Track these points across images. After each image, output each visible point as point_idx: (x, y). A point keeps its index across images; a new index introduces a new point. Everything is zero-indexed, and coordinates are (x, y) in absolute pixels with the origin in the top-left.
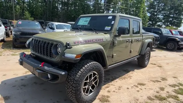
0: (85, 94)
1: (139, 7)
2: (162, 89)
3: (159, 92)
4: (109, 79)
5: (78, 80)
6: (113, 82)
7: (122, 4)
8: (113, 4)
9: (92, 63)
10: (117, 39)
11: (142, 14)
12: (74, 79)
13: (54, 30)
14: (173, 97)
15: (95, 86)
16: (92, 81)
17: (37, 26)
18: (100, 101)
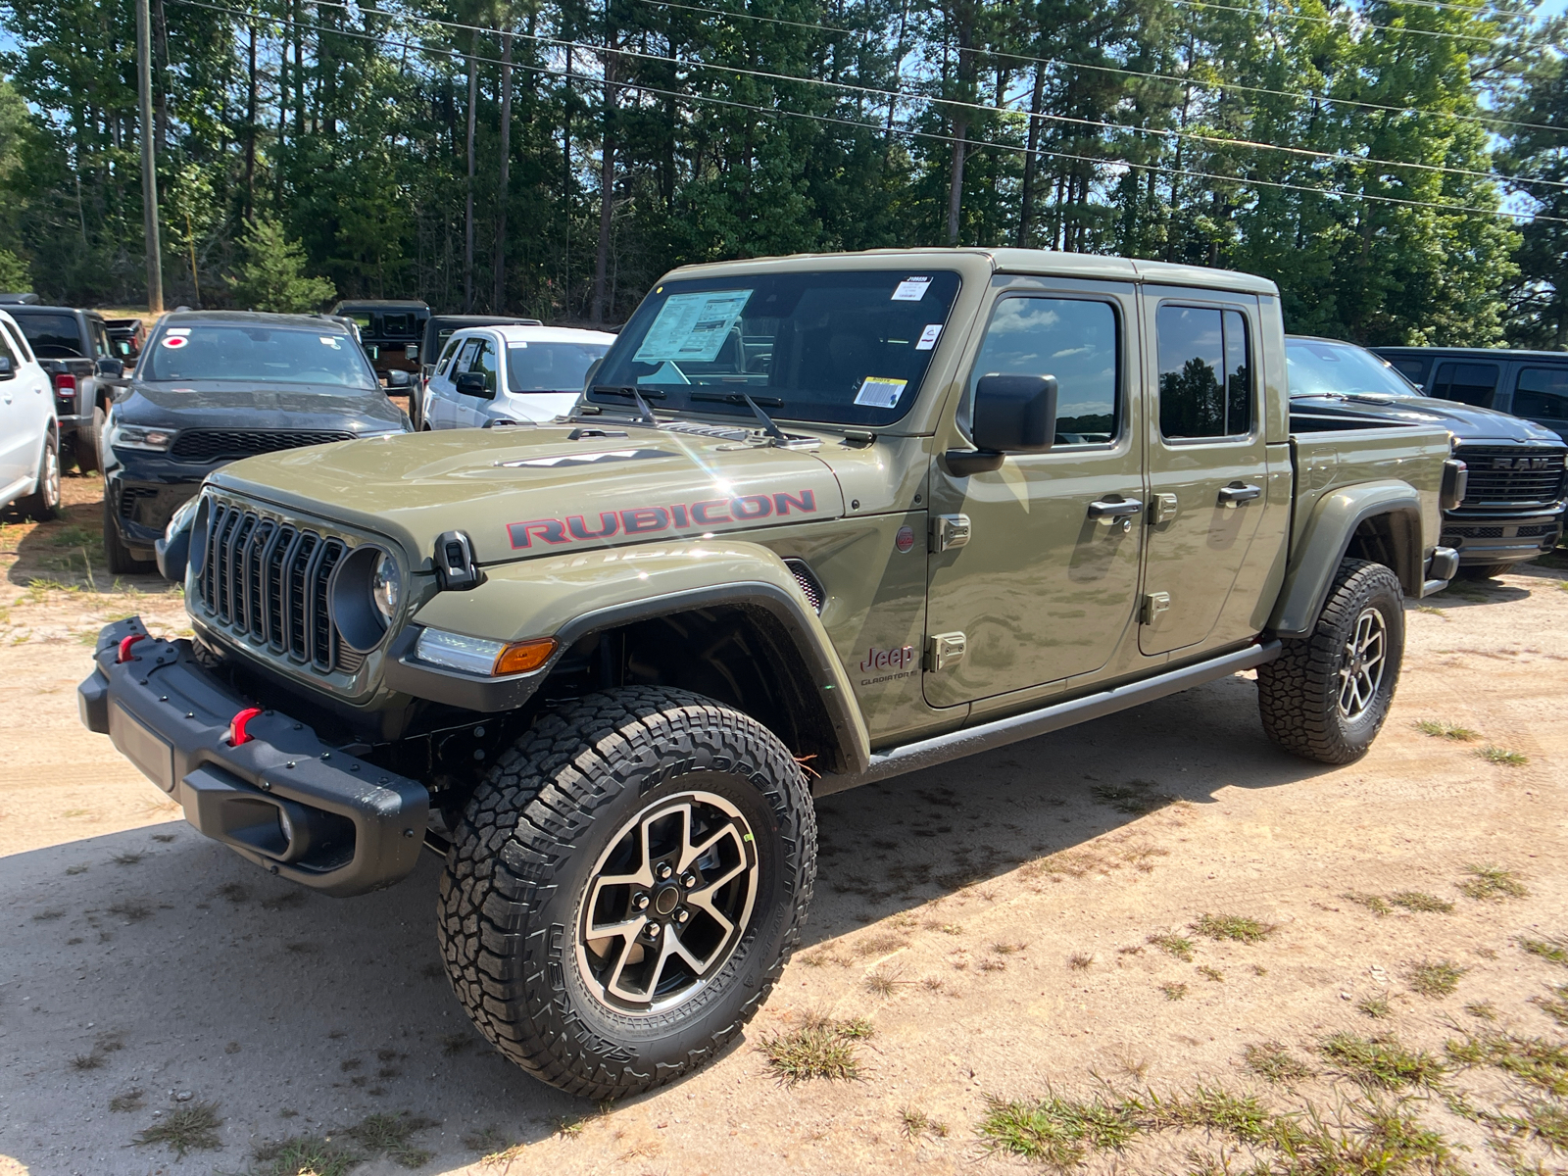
0: (608, 996)
1: (1405, 128)
2: (1434, 980)
3: (1393, 1004)
4: (922, 874)
5: (524, 863)
6: (952, 898)
7: (1223, 113)
8: (1125, 118)
9: (673, 713)
10: (974, 488)
11: (1443, 201)
12: (495, 856)
13: (491, 397)
14: (1513, 1057)
15: (723, 931)
16: (685, 878)
17: (337, 363)
18: (774, 1062)
